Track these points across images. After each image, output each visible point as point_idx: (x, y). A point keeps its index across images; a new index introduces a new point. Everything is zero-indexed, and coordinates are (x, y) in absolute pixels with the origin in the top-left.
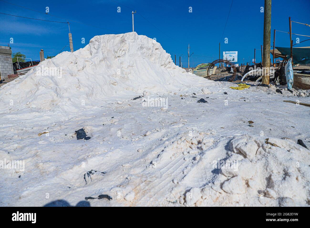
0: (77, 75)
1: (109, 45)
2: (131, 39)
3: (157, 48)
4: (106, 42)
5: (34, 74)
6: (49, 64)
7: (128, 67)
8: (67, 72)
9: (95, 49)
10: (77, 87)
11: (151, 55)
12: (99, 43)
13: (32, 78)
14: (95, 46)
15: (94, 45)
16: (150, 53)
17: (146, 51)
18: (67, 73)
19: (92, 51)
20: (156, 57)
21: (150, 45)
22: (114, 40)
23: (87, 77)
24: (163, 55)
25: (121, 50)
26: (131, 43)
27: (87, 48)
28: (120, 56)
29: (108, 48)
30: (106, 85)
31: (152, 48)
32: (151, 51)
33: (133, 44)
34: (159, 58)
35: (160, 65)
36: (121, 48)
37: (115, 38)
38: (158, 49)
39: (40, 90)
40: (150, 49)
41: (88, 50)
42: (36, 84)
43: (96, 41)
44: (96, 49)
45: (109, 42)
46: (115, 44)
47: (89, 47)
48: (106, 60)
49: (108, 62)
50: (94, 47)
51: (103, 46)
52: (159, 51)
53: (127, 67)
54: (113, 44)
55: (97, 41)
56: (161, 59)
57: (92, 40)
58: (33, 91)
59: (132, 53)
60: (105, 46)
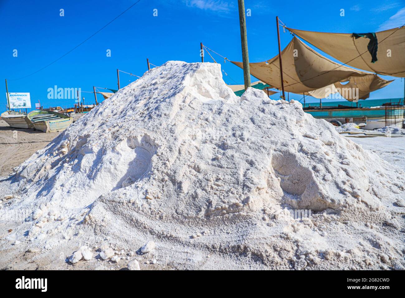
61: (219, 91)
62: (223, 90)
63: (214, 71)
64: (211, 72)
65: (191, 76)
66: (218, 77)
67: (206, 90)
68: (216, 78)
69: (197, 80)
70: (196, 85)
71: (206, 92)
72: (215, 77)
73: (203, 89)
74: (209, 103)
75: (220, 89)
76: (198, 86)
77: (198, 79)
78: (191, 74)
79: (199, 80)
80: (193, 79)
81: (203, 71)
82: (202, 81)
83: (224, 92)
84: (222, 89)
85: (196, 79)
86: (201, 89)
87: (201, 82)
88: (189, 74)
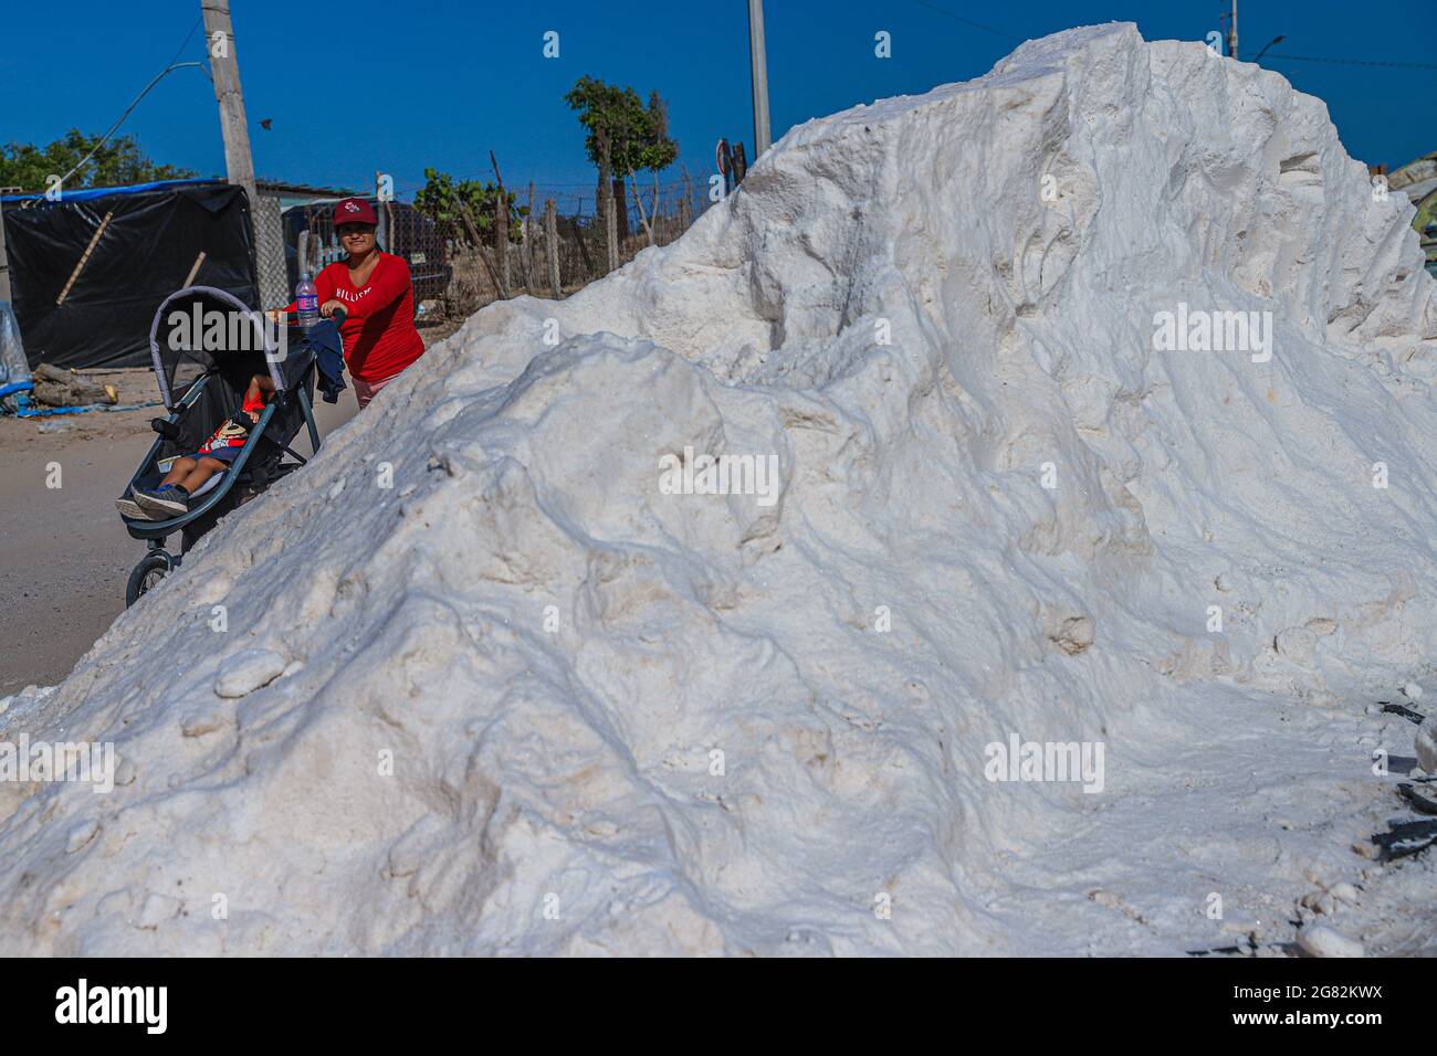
0: (744, 587)
1: (946, 208)
2: (1105, 100)
3: (1303, 148)
4: (929, 185)
5: (398, 659)
6: (501, 517)
7: (1110, 412)
8: (666, 587)
9: (811, 253)
10: (810, 754)
11: (1242, 235)
12: (850, 194)
13: (384, 717)
14: (817, 231)
15: (796, 213)
16: (1237, 208)
17: (1205, 197)
18: (667, 596)
19: (785, 281)
20: (1284, 244)
21: (1239, 132)
22: (983, 143)
23: (847, 611)
24: (1344, 217)
25: (1036, 235)
26: (1101, 142)
27: (712, 239)
28: (1033, 300)
29: (949, 249)
30: (1017, 669)
31: (1253, 164)
32: (1243, 192)
33: (1123, 150)
34: (1316, 248)
35: (1323, 317)
36: (1037, 224)
37: (990, 127)
38: (1309, 162)
39: (519, 872)
40: (1240, 169)
41: (717, 262)
42: (444, 787)
43: (820, 171)
44: (819, 259)
45: (949, 176)
46: (994, 186)
47: (736, 229)
48: (951, 378)
49: (965, 397)
50: (804, 238)
51: (904, 235)
52: (1318, 183)
53: (1104, 406)
54: (974, 198)
55: (831, 176)
56: (1325, 261)
57: (780, 167)
58: (426, 878)
59: (1120, 254)
60: (921, 231)
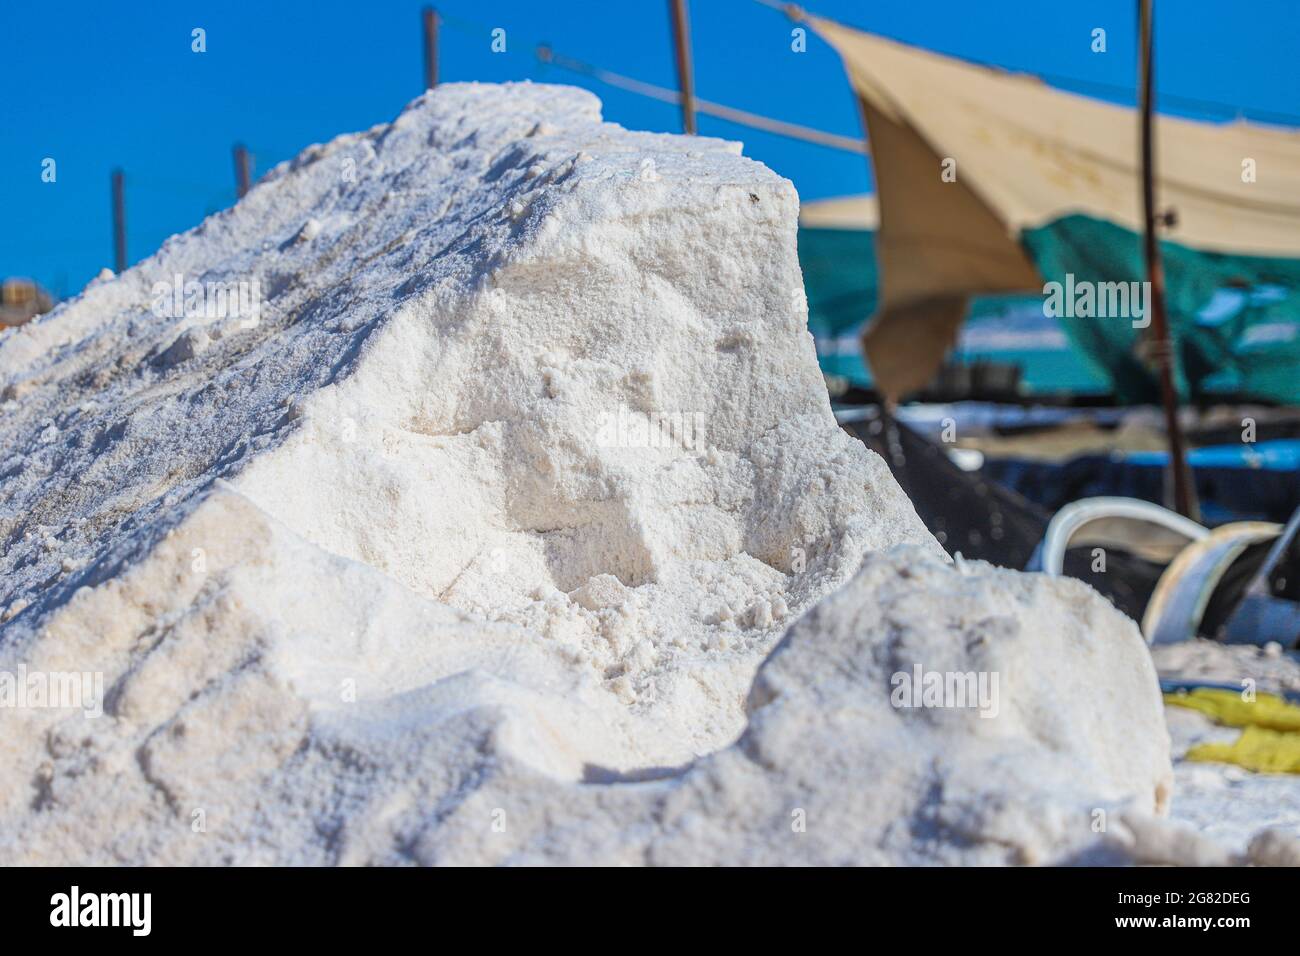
61: (747, 491)
62: (788, 476)
63: (713, 264)
64: (672, 274)
65: (447, 324)
66: (756, 329)
67: (593, 470)
68: (732, 344)
69: (503, 362)
70: (498, 414)
71: (591, 497)
72: (714, 332)
73: (559, 459)
74: (361, 745)
75: (756, 465)
76: (508, 437)
77: (522, 351)
78: (440, 306)
79: (528, 369)
80: (459, 358)
81: (583, 273)
82: (560, 379)
83: (792, 506)
84: (778, 465)
85: (494, 356)
86: (540, 466)
87: (548, 393)
88: (430, 298)
